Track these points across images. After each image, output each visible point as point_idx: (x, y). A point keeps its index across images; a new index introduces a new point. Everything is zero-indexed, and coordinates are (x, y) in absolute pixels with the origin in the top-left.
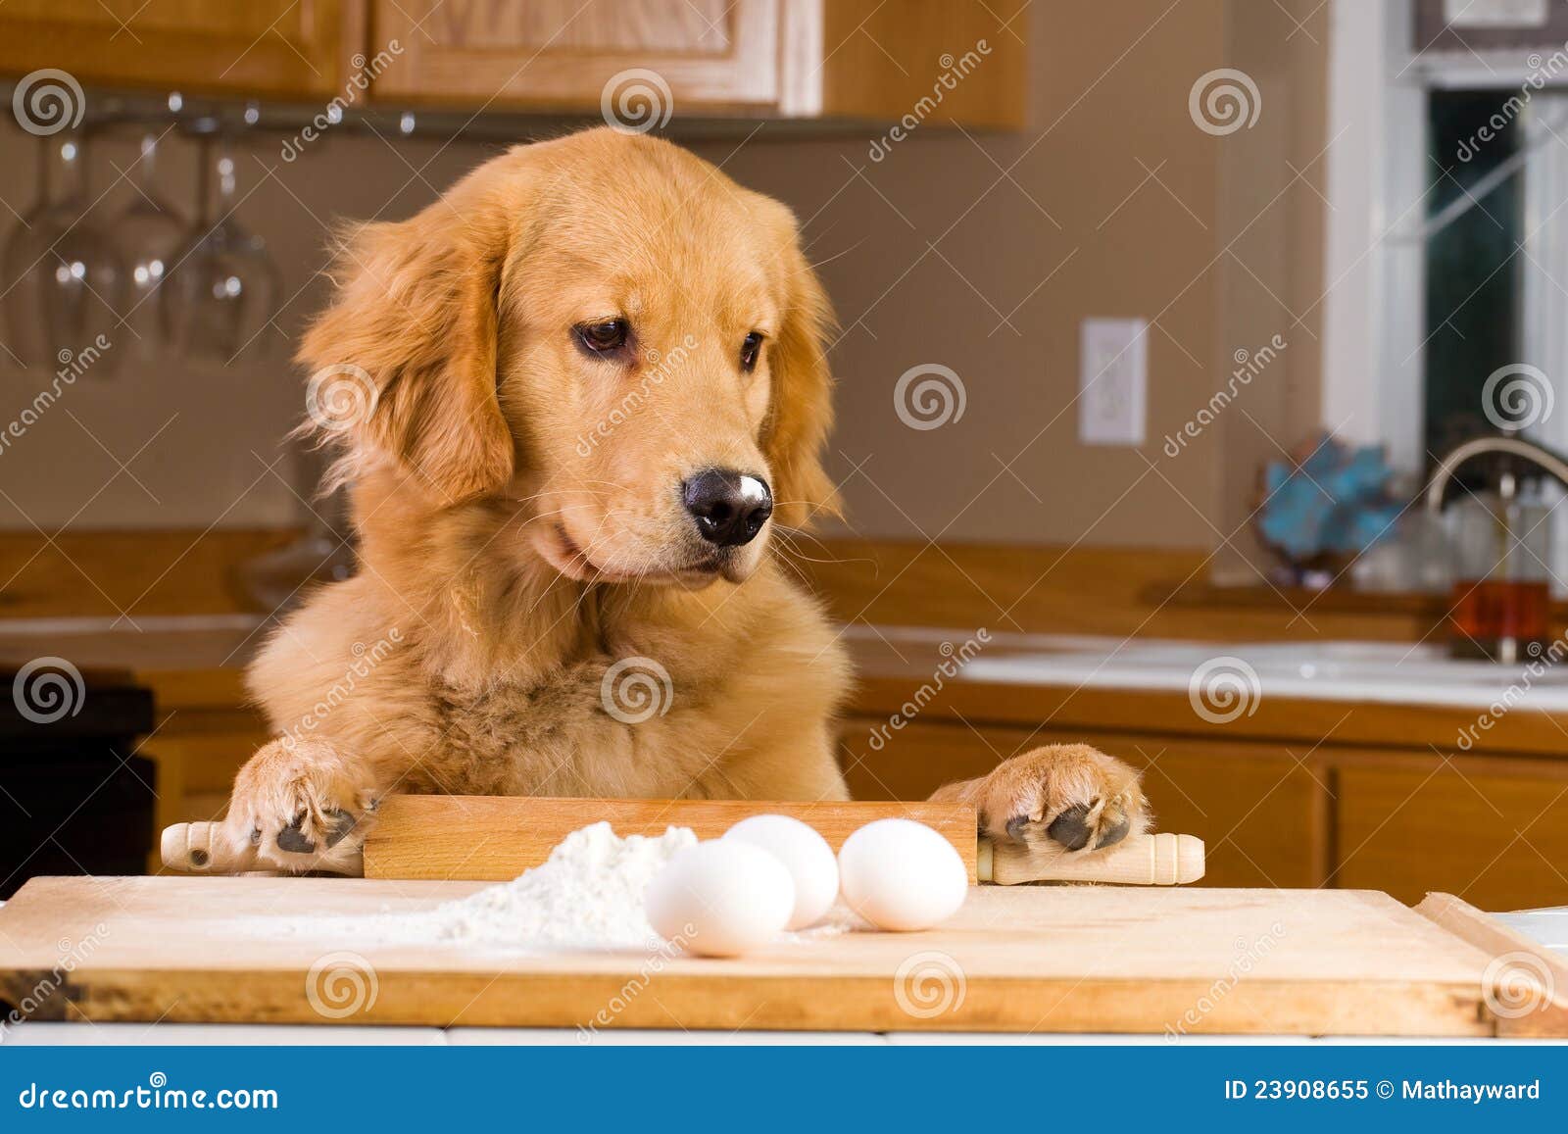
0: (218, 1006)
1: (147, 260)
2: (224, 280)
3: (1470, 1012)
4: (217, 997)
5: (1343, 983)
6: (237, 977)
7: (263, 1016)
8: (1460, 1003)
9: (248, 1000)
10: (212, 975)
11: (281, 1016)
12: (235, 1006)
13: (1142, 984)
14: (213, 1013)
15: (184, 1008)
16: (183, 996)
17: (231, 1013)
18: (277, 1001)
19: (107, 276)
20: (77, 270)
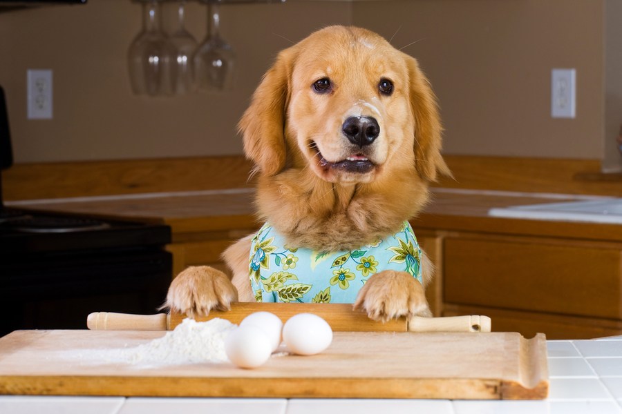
0: (29, 389)
1: (182, 54)
2: (217, 60)
3: (492, 390)
4: (28, 385)
5: (443, 379)
6: (35, 378)
7: (45, 393)
8: (488, 387)
9: (39, 387)
10: (26, 378)
11: (52, 393)
12: (35, 389)
13: (369, 379)
14: (27, 391)
15: (16, 389)
16: (16, 385)
17: (34, 392)
18: (50, 387)
19: (167, 60)
20: (156, 59)
